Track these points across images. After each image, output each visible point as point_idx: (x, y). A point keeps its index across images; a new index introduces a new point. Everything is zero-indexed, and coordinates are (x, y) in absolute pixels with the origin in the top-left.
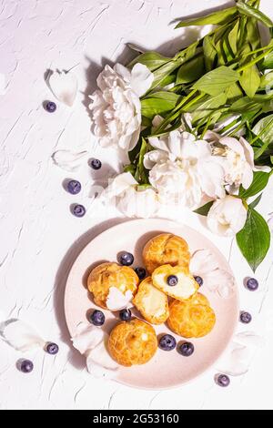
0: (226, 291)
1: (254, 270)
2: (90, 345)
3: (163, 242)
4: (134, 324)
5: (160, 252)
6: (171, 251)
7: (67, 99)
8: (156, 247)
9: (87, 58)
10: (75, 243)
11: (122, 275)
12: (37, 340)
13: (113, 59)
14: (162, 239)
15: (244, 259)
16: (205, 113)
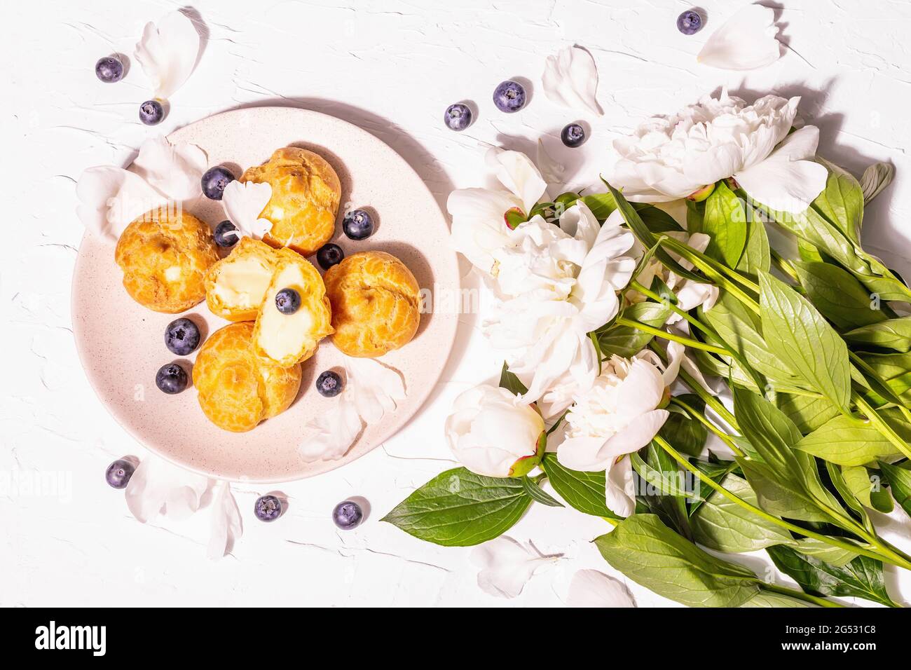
0: (316, 448)
1: (387, 519)
2: (155, 176)
3: (391, 281)
4: (200, 248)
5: (369, 280)
6: (370, 298)
7: (716, 52)
8: (377, 268)
9: (831, 82)
10: (389, 123)
11: (304, 206)
12: (168, 82)
13: (845, 138)
14: (399, 280)
15: (408, 493)
16: (730, 339)
